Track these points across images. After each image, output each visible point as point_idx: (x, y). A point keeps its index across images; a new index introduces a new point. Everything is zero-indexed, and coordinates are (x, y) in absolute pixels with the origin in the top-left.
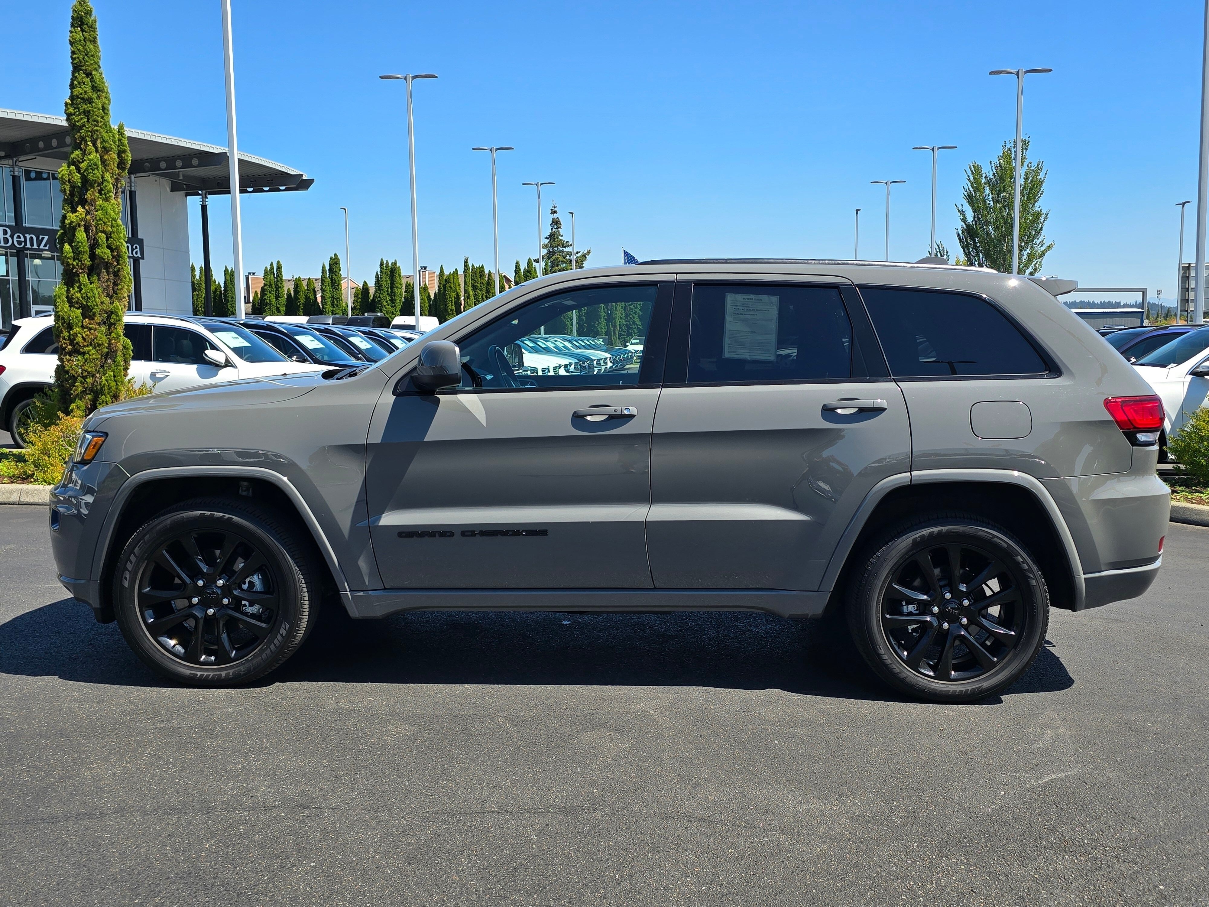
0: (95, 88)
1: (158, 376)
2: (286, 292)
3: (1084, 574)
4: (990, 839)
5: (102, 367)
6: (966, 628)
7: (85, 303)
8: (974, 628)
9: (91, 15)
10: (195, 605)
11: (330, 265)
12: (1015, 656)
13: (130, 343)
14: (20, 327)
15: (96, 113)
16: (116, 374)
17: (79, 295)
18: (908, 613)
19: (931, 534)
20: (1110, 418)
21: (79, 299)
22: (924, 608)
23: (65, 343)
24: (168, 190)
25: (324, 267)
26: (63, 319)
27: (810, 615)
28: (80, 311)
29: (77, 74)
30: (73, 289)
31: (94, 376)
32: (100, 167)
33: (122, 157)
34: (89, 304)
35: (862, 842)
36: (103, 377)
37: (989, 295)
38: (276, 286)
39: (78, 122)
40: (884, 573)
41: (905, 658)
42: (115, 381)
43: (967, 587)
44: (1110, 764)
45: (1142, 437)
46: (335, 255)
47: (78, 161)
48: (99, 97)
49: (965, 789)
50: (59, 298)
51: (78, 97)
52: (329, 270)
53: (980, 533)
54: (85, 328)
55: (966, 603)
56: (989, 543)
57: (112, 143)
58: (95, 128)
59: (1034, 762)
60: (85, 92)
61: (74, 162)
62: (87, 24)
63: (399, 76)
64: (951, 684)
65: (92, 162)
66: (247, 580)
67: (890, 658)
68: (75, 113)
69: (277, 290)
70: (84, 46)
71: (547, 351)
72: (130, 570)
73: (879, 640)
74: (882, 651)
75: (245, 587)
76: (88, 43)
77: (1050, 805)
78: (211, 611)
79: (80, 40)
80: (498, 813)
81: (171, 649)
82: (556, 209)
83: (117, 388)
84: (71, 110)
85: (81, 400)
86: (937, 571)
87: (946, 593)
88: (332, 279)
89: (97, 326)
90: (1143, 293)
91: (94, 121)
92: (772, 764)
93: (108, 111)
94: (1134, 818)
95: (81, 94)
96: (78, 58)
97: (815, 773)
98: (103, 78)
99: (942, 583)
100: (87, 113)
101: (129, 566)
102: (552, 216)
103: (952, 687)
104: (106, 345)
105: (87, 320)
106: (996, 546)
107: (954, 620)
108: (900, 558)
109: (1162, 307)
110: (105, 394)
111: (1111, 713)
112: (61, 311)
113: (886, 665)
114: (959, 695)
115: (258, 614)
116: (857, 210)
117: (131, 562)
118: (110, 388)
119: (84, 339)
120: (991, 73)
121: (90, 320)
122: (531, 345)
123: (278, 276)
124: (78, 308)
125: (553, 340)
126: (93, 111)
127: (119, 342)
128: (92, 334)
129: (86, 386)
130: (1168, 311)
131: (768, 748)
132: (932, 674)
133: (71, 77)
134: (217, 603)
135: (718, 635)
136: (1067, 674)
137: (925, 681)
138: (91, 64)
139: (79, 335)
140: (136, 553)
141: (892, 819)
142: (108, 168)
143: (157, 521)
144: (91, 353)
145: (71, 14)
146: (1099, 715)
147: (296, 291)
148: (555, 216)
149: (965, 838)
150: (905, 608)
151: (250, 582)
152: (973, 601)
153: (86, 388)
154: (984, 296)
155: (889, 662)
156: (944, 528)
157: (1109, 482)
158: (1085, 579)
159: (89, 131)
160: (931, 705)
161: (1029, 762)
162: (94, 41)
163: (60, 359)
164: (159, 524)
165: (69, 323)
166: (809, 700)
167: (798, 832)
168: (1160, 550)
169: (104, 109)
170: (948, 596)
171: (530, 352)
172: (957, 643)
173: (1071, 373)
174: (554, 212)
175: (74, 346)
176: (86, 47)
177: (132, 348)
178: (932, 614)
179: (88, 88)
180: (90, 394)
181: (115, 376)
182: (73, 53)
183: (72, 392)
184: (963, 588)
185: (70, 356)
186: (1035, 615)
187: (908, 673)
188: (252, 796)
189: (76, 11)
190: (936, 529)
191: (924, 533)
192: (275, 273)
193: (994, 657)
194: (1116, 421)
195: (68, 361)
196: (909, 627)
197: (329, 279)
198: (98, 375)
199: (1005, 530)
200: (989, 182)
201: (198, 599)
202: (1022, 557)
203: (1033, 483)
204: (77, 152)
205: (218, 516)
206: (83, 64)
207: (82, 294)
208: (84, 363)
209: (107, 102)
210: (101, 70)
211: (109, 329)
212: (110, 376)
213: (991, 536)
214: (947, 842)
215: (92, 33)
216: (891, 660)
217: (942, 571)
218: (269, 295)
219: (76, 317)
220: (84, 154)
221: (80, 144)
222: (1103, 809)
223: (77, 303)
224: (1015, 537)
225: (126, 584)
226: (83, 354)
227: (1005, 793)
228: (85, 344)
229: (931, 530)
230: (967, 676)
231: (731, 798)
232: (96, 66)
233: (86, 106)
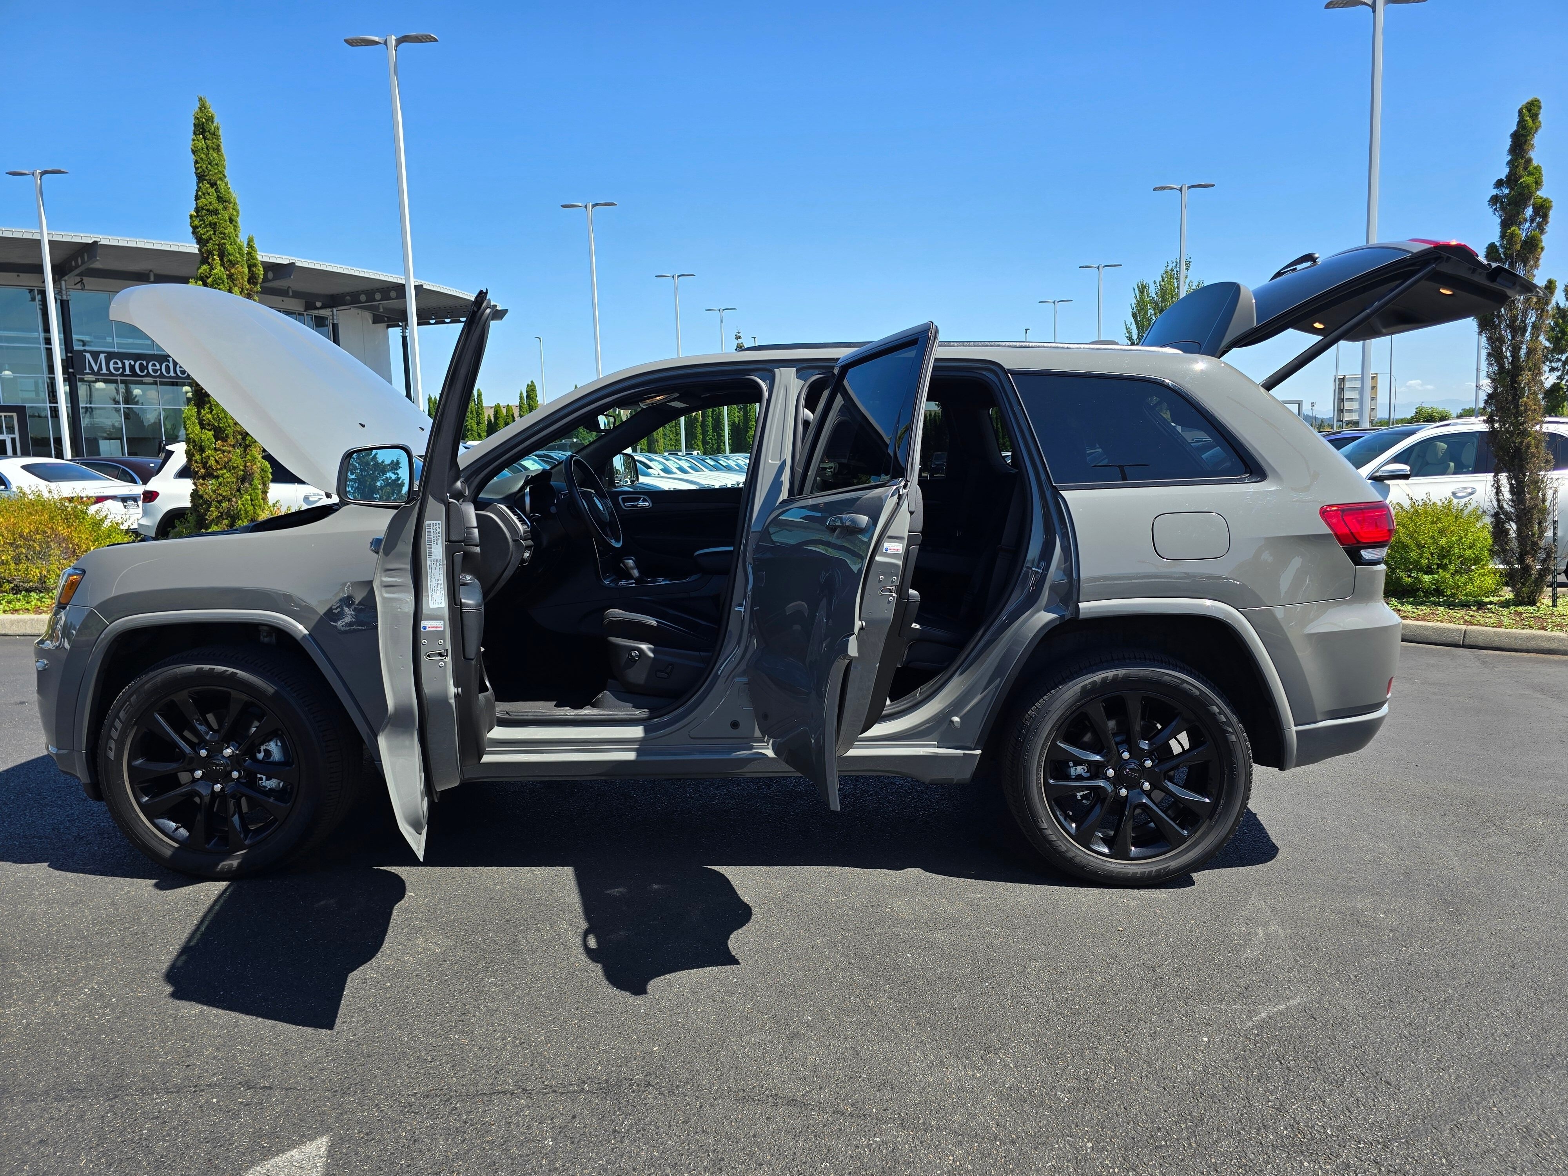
0: (220, 199)
1: (311, 499)
2: (486, 418)
3: (1295, 726)
4: (1194, 1132)
5: (239, 490)
6: (1148, 794)
7: (216, 424)
8: (1158, 795)
9: (212, 122)
10: (198, 779)
11: (527, 392)
12: (1210, 829)
13: (269, 466)
14: (173, 452)
15: (223, 225)
16: (253, 498)
17: (209, 416)
18: (1077, 776)
19: (1104, 680)
20: (1328, 531)
21: (210, 421)
22: (1096, 770)
23: (197, 467)
24: (371, 322)
25: (521, 394)
26: (194, 441)
27: (955, 781)
28: (211, 433)
29: (201, 185)
30: (204, 410)
31: (230, 500)
32: (226, 281)
33: (253, 271)
34: (221, 425)
35: (1013, 1142)
36: (239, 502)
37: (1174, 380)
38: (477, 412)
39: (204, 235)
40: (1047, 728)
41: (1073, 831)
42: (252, 504)
43: (1150, 745)
44: (1341, 983)
45: (1367, 554)
46: (532, 382)
47: (206, 276)
48: (225, 208)
49: (1155, 1033)
50: (189, 419)
51: (203, 209)
52: (527, 397)
53: (1166, 678)
54: (218, 451)
55: (1148, 764)
56: (1176, 690)
57: (238, 255)
58: (223, 241)
59: (1242, 982)
60: (210, 203)
61: (202, 277)
62: (209, 131)
63: (580, 204)
64: (1131, 864)
65: (217, 276)
66: (263, 748)
67: (1054, 833)
68: (201, 225)
69: (478, 416)
70: (207, 155)
71: (728, 468)
72: (115, 738)
73: (1041, 812)
74: (1045, 825)
75: (260, 756)
76: (211, 152)
77: (1272, 1060)
78: (218, 787)
79: (202, 149)
80: (512, 1094)
81: (171, 834)
82: (740, 335)
83: (254, 513)
84: (196, 223)
85: (217, 525)
86: (1112, 724)
87: (1123, 752)
88: (529, 405)
89: (231, 449)
90: (1299, 404)
91: (221, 233)
92: (899, 995)
93: (236, 222)
94: (1388, 1083)
95: (206, 205)
96: (201, 167)
97: (955, 1009)
98: (229, 188)
99: (1118, 739)
100: (213, 225)
101: (115, 734)
102: (736, 342)
103: (1132, 867)
104: (242, 467)
105: (219, 442)
106: (1187, 694)
107: (1133, 785)
108: (1067, 710)
109: (1316, 418)
110: (241, 519)
111: (1330, 898)
112: (191, 433)
113: (1050, 842)
114: (1140, 878)
115: (277, 789)
116: (1026, 330)
117: (116, 730)
118: (247, 512)
119: (217, 462)
120: (1155, 189)
121: (222, 441)
122: (712, 463)
123: (478, 403)
124: (210, 430)
125: (734, 458)
126: (219, 223)
127: (255, 464)
128: (225, 457)
129: (222, 510)
130: (1322, 422)
131: (896, 967)
132: (1106, 850)
133: (196, 188)
134: (225, 777)
135: (855, 790)
136: (1269, 839)
137: (1098, 861)
138: (215, 173)
139: (211, 458)
140: (121, 718)
141: (1056, 1094)
142: (235, 282)
143: (145, 678)
144: (225, 476)
145: (193, 121)
146: (1316, 901)
147: (496, 417)
148: (740, 341)
149: (1159, 1129)
150: (1072, 770)
151: (266, 751)
152: (1157, 761)
153: (222, 513)
154: (1167, 381)
155: (1054, 838)
156: (1121, 672)
157: (1330, 610)
158: (1297, 732)
159: (216, 244)
160: (1106, 890)
161: (1236, 983)
162: (218, 149)
163: (195, 484)
164: (147, 682)
165: (201, 446)
166: (955, 886)
167: (924, 1124)
168: (1388, 694)
169: (231, 220)
170: (1126, 755)
171: (711, 471)
172: (1138, 811)
173: (1278, 477)
174: (738, 338)
175: (207, 469)
176: (210, 156)
177: (271, 470)
178: (1107, 778)
179: (213, 199)
180: (227, 519)
181: (252, 500)
182: (196, 162)
183: (207, 517)
184: (1145, 745)
185: (204, 479)
186: (1235, 778)
187: (1078, 851)
188: (188, 1066)
189: (198, 118)
190: (1110, 674)
191: (1095, 678)
192: (476, 400)
193: (1183, 829)
194: (1336, 535)
195: (202, 485)
196: (1078, 794)
197: (526, 405)
198: (234, 499)
199: (1197, 673)
200: (1152, 301)
201: (203, 772)
202: (1218, 706)
203: (1230, 613)
204: (205, 267)
205: (219, 671)
206: (206, 174)
207: (213, 415)
208: (219, 487)
209: (235, 213)
210: (227, 180)
211: (245, 451)
212: (246, 500)
213: (1180, 682)
214: (1133, 1138)
215: (215, 140)
216: (1056, 836)
217: (1118, 724)
218: (470, 421)
219: (208, 439)
220: (211, 269)
221: (208, 258)
222: (1344, 1067)
223: (209, 425)
224: (1209, 681)
225: (112, 755)
226: (217, 477)
227: (1209, 1041)
228: (218, 467)
229: (1105, 675)
230: (1150, 854)
231: (838, 1059)
232: (221, 176)
233: (211, 218)
